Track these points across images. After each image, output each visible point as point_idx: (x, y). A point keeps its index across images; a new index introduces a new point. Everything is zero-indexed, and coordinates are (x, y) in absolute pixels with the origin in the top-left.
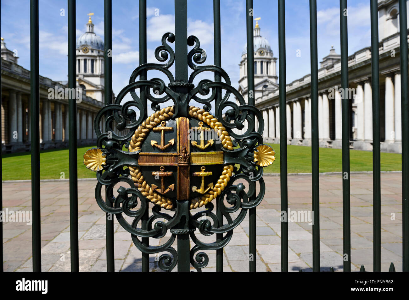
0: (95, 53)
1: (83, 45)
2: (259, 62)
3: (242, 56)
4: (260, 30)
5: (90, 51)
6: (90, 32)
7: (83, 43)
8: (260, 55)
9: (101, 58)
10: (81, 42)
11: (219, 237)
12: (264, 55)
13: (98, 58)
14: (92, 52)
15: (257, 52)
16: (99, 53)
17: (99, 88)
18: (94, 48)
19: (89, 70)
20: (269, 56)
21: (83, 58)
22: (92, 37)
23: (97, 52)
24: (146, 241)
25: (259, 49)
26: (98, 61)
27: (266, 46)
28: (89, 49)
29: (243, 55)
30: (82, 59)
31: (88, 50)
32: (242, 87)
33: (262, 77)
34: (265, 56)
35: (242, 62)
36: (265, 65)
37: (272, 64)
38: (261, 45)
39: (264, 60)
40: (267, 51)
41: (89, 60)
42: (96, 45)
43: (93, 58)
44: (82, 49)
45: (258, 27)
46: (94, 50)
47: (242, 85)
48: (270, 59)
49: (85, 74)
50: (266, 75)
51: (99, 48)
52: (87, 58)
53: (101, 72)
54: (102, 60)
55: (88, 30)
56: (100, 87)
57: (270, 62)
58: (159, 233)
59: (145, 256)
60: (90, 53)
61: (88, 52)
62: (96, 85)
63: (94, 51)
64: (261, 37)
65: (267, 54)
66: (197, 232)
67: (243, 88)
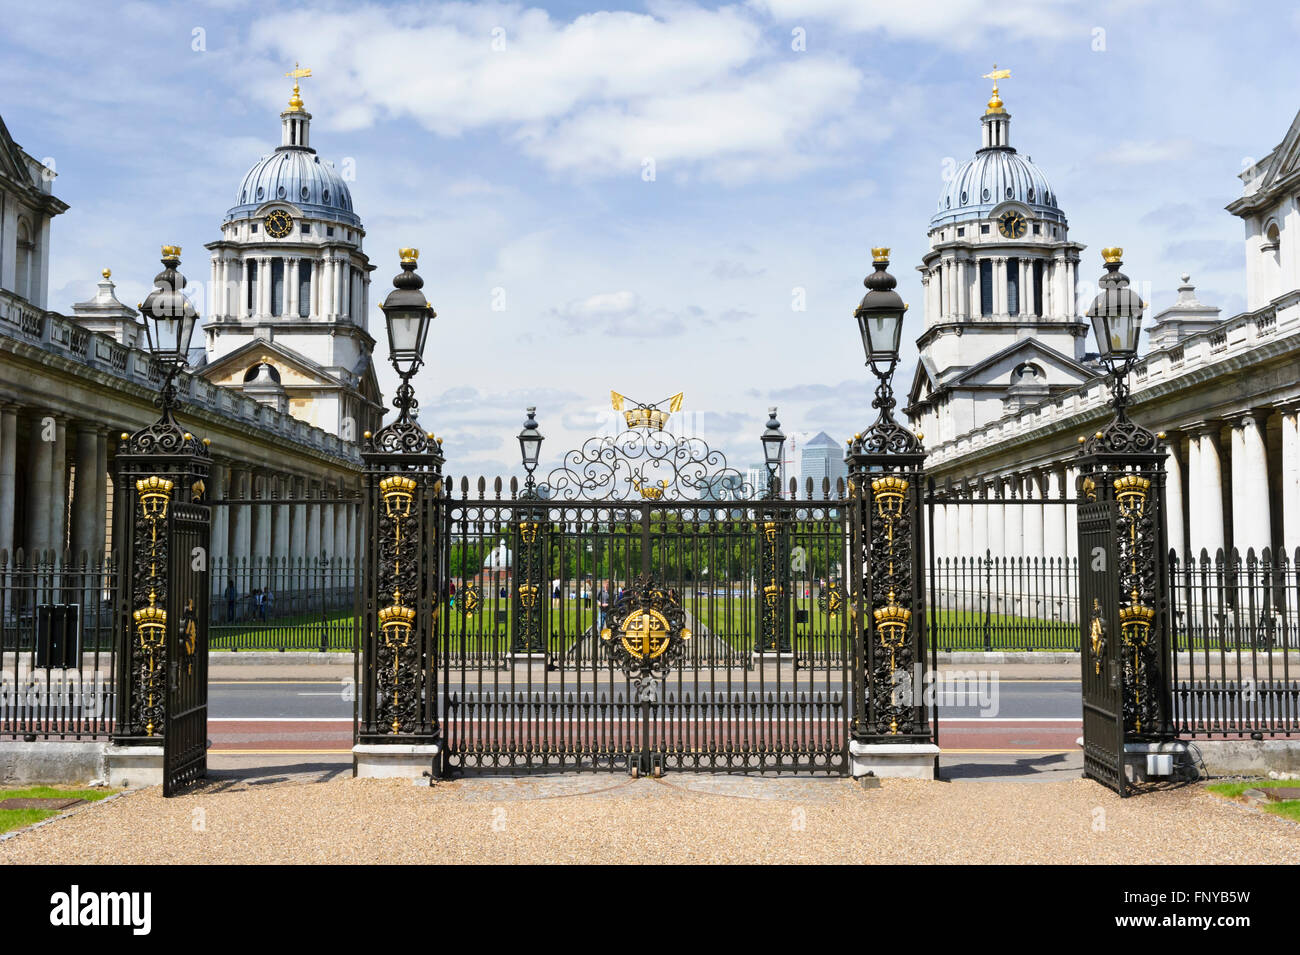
0: (316, 236)
1: (270, 205)
2: (999, 262)
3: (929, 235)
4: (1007, 123)
5: (297, 228)
6: (293, 148)
7: (270, 196)
8: (1003, 234)
9: (338, 255)
10: (260, 190)
11: (664, 673)
12: (1022, 234)
13: (326, 256)
14: (305, 230)
15: (989, 220)
16: (330, 232)
17: (333, 378)
18: (313, 216)
19: (289, 302)
20: (1044, 238)
21: (269, 256)
22: (303, 170)
23: (324, 227)
24: (628, 672)
25: (998, 209)
26: (327, 266)
27: (1031, 192)
28: (291, 219)
29: (933, 231)
30: (264, 262)
31: (289, 224)
32: (928, 369)
33: (1014, 327)
34: (1028, 238)
35: (928, 260)
36: (1026, 275)
37: (1060, 268)
38: (1009, 191)
39: (1023, 255)
40: (1034, 216)
41: (291, 262)
42: (319, 202)
43: (306, 255)
44: (265, 220)
45: (999, 111)
46: (312, 220)
47: (929, 360)
48: (1051, 250)
49: (275, 320)
50: (1034, 319)
51: (329, 212)
52: (286, 255)
53: (336, 311)
54: (342, 263)
55: (286, 141)
56: (337, 374)
57: (1052, 264)
58: (634, 670)
59: (628, 680)
60: (295, 236)
61: (290, 230)
62: (322, 369)
63: (313, 228)
64: (1012, 151)
65: (1036, 230)
66: (653, 671)
67: (931, 375)
